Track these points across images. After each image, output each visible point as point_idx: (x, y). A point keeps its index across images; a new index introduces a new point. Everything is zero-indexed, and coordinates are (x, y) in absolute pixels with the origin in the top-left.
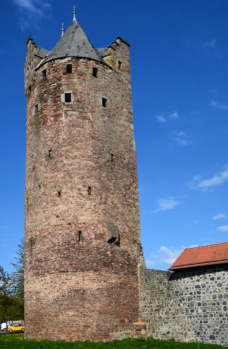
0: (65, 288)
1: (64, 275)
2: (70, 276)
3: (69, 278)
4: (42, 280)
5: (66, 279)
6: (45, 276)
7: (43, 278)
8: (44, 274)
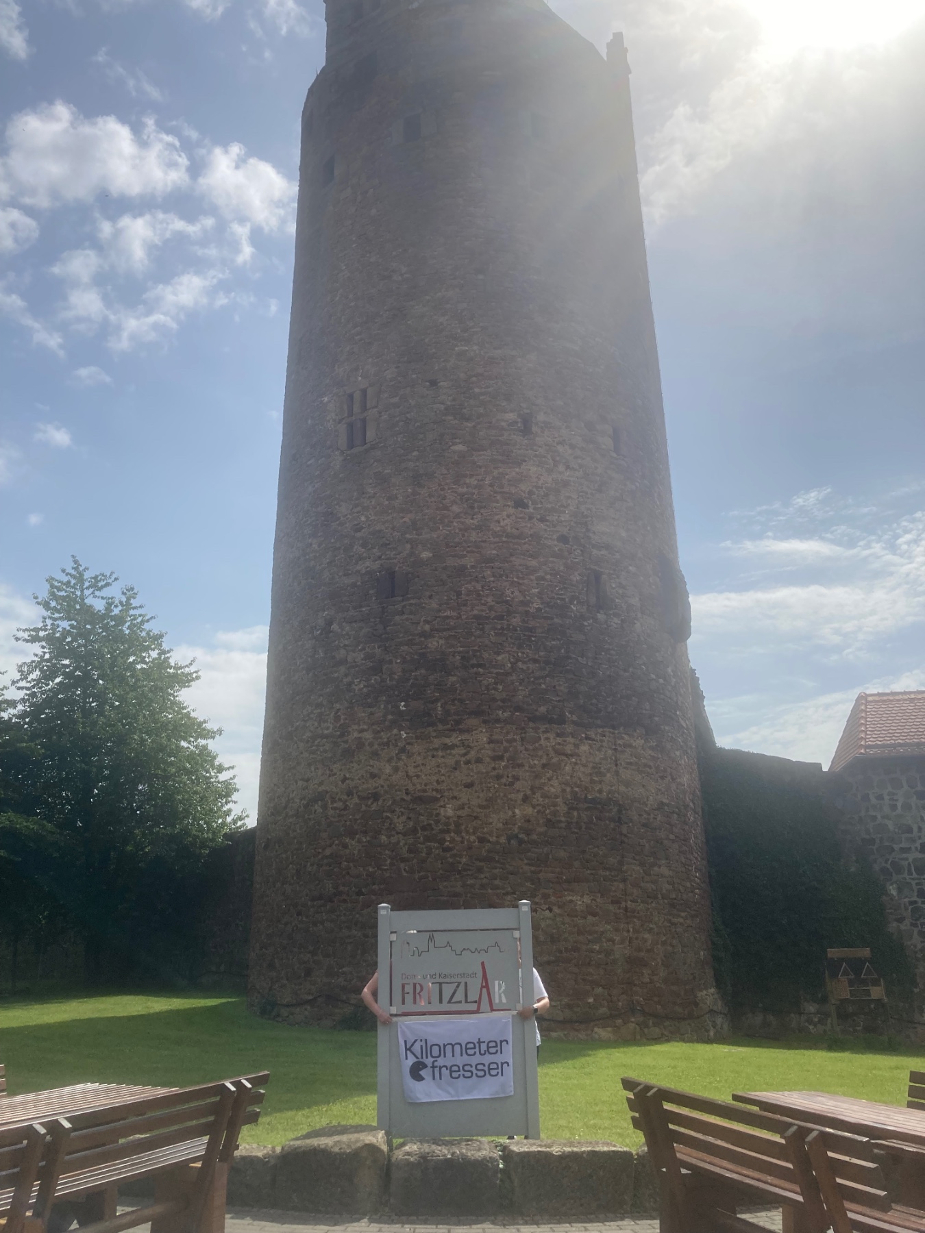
0: (554, 788)
1: (551, 735)
2: (570, 739)
3: (569, 749)
4: (446, 747)
5: (559, 753)
6: (468, 731)
7: (454, 739)
8: (458, 722)
